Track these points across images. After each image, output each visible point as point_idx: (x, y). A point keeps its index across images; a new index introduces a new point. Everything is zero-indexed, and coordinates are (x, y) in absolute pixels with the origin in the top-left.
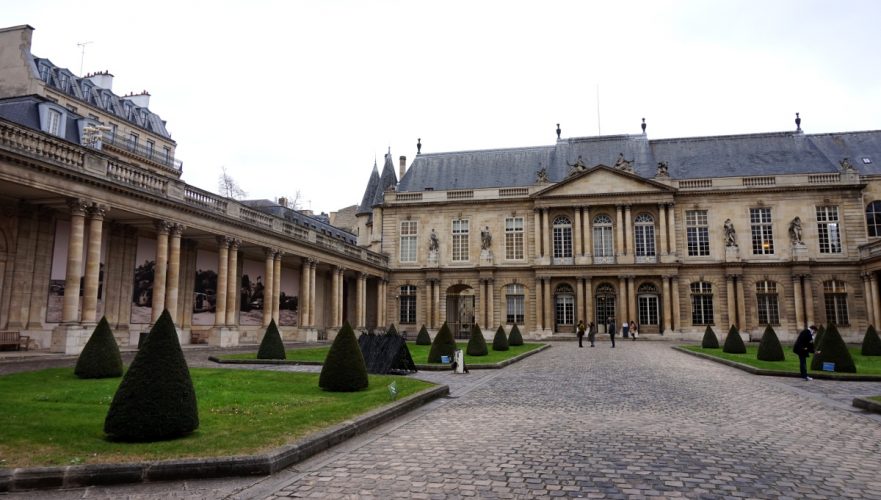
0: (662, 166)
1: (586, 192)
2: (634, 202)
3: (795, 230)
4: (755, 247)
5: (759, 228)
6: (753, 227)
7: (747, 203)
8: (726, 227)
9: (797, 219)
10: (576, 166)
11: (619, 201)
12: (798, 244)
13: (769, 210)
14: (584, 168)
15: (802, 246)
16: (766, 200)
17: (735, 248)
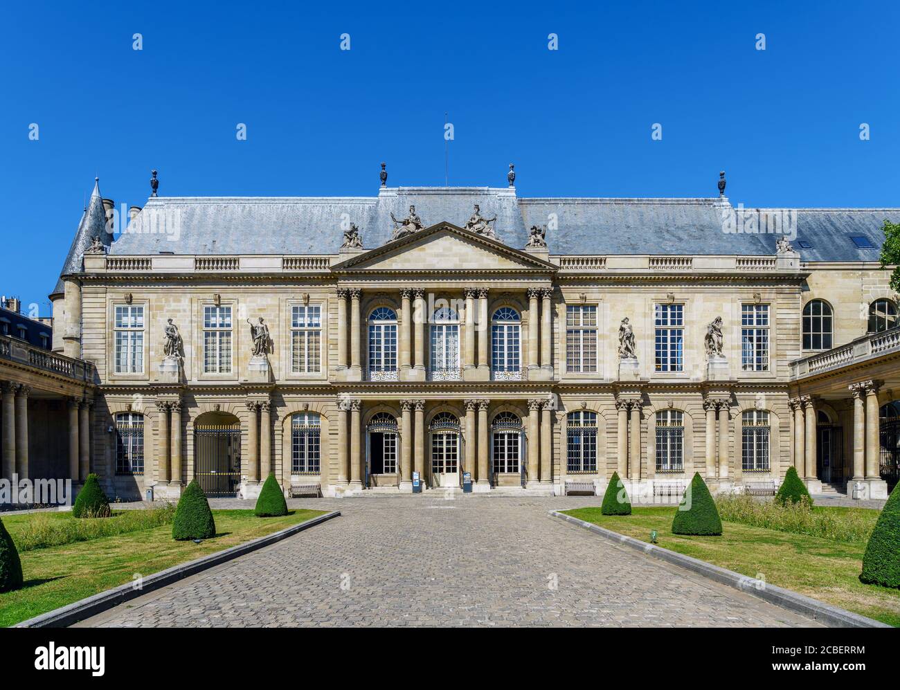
0: (536, 231)
1: (420, 266)
2: (493, 286)
3: (714, 336)
4: (658, 361)
5: (665, 332)
6: (658, 332)
7: (653, 296)
8: (622, 329)
9: (718, 320)
10: (405, 223)
11: (470, 284)
12: (717, 357)
13: (680, 307)
14: (418, 227)
15: (722, 360)
16: (679, 293)
17: (633, 361)
